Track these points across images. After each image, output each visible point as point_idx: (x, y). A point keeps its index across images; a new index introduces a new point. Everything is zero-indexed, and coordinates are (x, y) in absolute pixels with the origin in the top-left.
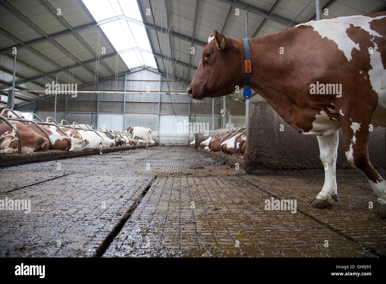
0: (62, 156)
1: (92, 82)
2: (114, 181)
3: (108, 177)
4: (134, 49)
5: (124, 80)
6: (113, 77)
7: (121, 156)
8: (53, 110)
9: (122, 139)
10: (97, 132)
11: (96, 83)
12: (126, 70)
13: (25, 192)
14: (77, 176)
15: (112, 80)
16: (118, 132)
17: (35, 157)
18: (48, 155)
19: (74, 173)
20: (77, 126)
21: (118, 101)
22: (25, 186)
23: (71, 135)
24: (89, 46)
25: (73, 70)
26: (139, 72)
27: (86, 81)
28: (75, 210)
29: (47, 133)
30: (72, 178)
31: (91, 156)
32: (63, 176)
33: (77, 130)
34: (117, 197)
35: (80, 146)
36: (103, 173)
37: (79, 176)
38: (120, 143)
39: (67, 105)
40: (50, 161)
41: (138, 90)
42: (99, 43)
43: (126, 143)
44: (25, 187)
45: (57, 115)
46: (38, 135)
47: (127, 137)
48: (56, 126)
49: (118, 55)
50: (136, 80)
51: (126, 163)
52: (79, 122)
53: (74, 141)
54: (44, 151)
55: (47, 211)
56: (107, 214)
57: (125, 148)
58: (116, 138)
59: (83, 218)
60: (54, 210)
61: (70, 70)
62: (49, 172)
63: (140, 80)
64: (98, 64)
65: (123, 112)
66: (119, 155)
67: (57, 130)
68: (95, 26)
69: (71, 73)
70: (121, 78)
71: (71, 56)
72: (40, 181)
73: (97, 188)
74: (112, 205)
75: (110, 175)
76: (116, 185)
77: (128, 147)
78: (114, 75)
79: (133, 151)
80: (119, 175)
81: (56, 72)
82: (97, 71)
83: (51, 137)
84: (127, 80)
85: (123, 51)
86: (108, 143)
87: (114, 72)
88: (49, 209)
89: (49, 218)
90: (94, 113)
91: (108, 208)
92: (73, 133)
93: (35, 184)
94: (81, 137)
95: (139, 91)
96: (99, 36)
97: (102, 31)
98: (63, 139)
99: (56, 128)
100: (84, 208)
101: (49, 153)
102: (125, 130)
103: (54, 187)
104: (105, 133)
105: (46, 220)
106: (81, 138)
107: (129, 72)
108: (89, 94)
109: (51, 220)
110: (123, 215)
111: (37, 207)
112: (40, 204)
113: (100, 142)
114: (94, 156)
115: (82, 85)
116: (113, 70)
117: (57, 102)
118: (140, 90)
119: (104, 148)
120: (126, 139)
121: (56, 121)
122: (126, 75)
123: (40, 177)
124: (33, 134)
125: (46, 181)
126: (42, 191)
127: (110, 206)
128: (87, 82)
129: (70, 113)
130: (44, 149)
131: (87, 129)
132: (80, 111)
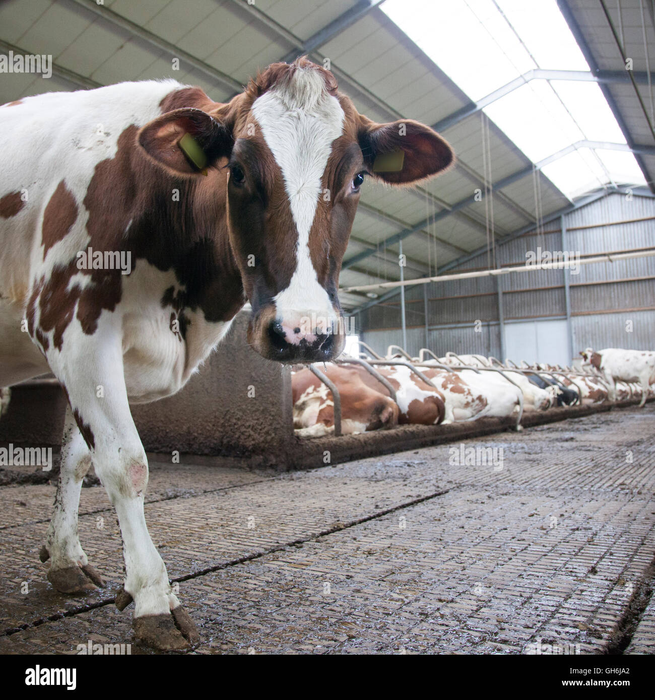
0: (428, 439)
1: (481, 248)
2: (566, 515)
3: (549, 502)
4: (577, 146)
5: (560, 231)
6: (529, 229)
7: (572, 435)
8: (399, 326)
9: (572, 388)
10: (505, 373)
11: (491, 250)
12: (562, 204)
13: (355, 539)
14: (470, 498)
15: (529, 235)
16: (557, 368)
17: (370, 444)
18: (395, 438)
19: (459, 486)
20: (455, 361)
21: (550, 286)
22: (354, 520)
23: (444, 387)
24: (466, 165)
25: (433, 228)
26: (598, 204)
27: (465, 247)
28: (473, 605)
29: (392, 386)
30: (456, 503)
31: (496, 437)
32: (435, 495)
33: (456, 373)
34: (582, 571)
35: (468, 412)
36: (531, 490)
37: (474, 498)
38: (566, 397)
39: (428, 311)
40: (401, 451)
41: (600, 252)
42: (487, 152)
43: (583, 395)
44: (353, 524)
45: (408, 336)
46: (372, 393)
47: (584, 380)
48: (409, 367)
49: (536, 172)
50: (591, 225)
51: (589, 455)
52: (458, 348)
53: (452, 400)
54: (389, 428)
55: (407, 601)
56: (559, 629)
57: (581, 410)
58: (554, 384)
59: (496, 634)
60: (422, 599)
61: (428, 229)
62: (400, 482)
63: (604, 222)
64: (489, 202)
65: (566, 314)
66: (566, 430)
67: (412, 377)
68: (471, 115)
69: (431, 236)
70: (552, 228)
71: (427, 196)
72: (385, 509)
73: (524, 536)
74: (568, 597)
75: (551, 494)
76: (574, 530)
77: (589, 408)
78: (532, 223)
79: (603, 417)
80: (577, 496)
81: (397, 237)
82: (490, 221)
83: (399, 394)
84: (568, 230)
85: (549, 159)
86: (536, 398)
87: (530, 215)
88: (409, 594)
89: (413, 623)
90: (492, 323)
91: (560, 605)
92: (448, 380)
93: (374, 517)
94: (469, 390)
95: (604, 255)
96: (486, 135)
97: (490, 120)
98: (425, 399)
99: (409, 370)
100: (497, 601)
101: (400, 434)
102: (575, 362)
103: (415, 528)
104: (526, 373)
105: (405, 628)
106: (469, 393)
107: (569, 208)
108: (477, 279)
109: (416, 631)
110: (605, 635)
111: (383, 584)
112: (390, 578)
113: (515, 400)
114: (504, 436)
115: (457, 260)
116: (529, 210)
117: (406, 307)
118: (606, 252)
119: (526, 414)
120: (582, 385)
121: (407, 352)
122: (563, 218)
123: (384, 496)
124: (362, 390)
125: (397, 509)
126: (391, 537)
127: (566, 600)
128: (470, 251)
129: (436, 329)
130: (387, 425)
131: (481, 366)
132: (459, 322)
